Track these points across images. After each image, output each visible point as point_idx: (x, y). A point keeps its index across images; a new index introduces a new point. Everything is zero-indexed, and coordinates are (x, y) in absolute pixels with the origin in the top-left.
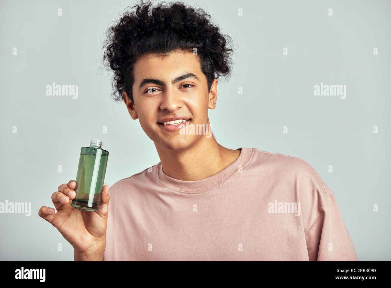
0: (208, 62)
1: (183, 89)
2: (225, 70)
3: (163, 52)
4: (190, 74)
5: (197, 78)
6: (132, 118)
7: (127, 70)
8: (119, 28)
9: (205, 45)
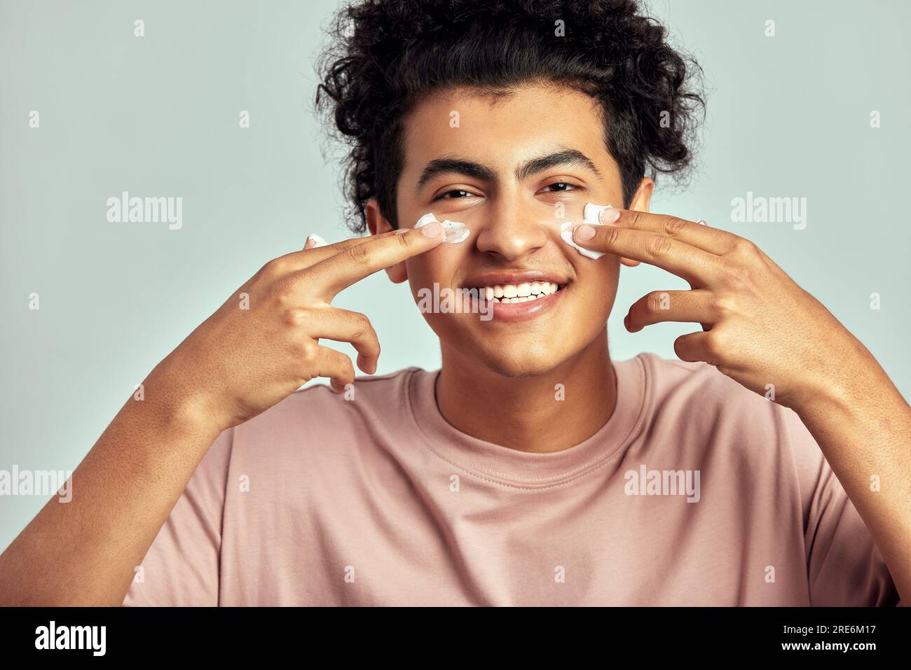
0: (628, 123)
1: (548, 194)
2: (676, 154)
3: (495, 83)
4: (573, 154)
5: (591, 166)
7: (385, 133)
9: (620, 74)
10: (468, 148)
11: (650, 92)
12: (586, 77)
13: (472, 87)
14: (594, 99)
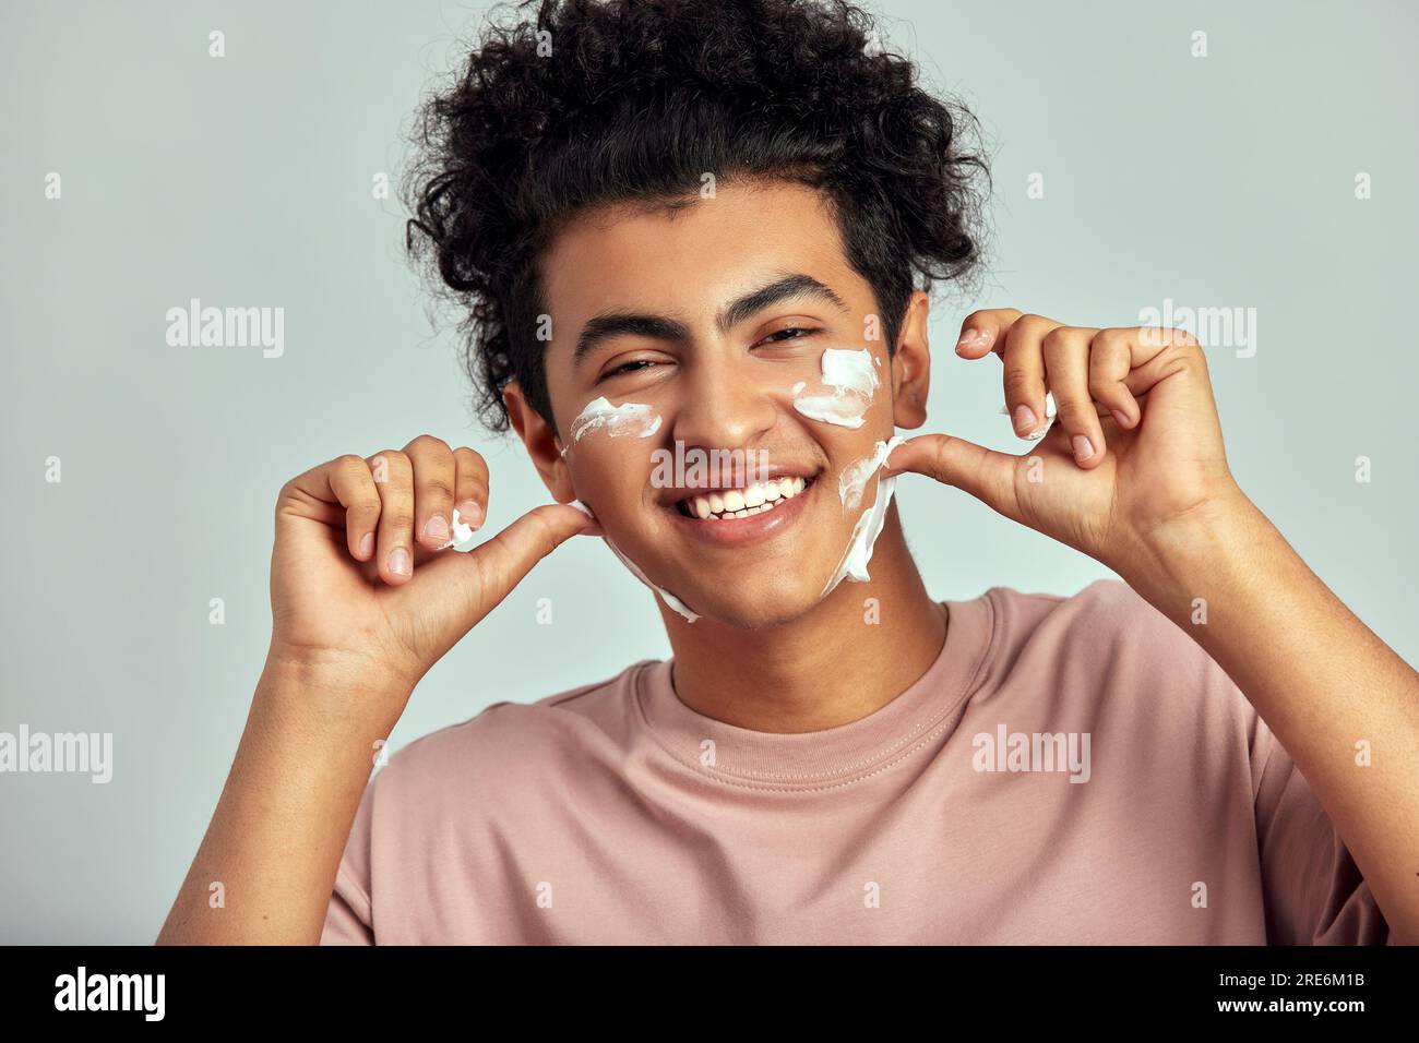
0: (877, 219)
1: (770, 347)
2: (957, 251)
3: (669, 190)
4: (799, 280)
5: (829, 294)
6: (554, 497)
7: (516, 284)
8: (467, 101)
9: (856, 145)
10: (641, 294)
11: (905, 165)
12: (804, 159)
13: (635, 201)
14: (820, 191)
